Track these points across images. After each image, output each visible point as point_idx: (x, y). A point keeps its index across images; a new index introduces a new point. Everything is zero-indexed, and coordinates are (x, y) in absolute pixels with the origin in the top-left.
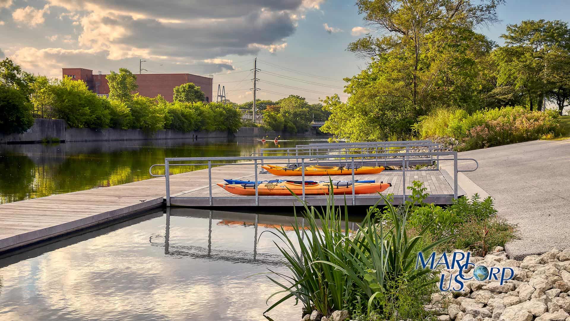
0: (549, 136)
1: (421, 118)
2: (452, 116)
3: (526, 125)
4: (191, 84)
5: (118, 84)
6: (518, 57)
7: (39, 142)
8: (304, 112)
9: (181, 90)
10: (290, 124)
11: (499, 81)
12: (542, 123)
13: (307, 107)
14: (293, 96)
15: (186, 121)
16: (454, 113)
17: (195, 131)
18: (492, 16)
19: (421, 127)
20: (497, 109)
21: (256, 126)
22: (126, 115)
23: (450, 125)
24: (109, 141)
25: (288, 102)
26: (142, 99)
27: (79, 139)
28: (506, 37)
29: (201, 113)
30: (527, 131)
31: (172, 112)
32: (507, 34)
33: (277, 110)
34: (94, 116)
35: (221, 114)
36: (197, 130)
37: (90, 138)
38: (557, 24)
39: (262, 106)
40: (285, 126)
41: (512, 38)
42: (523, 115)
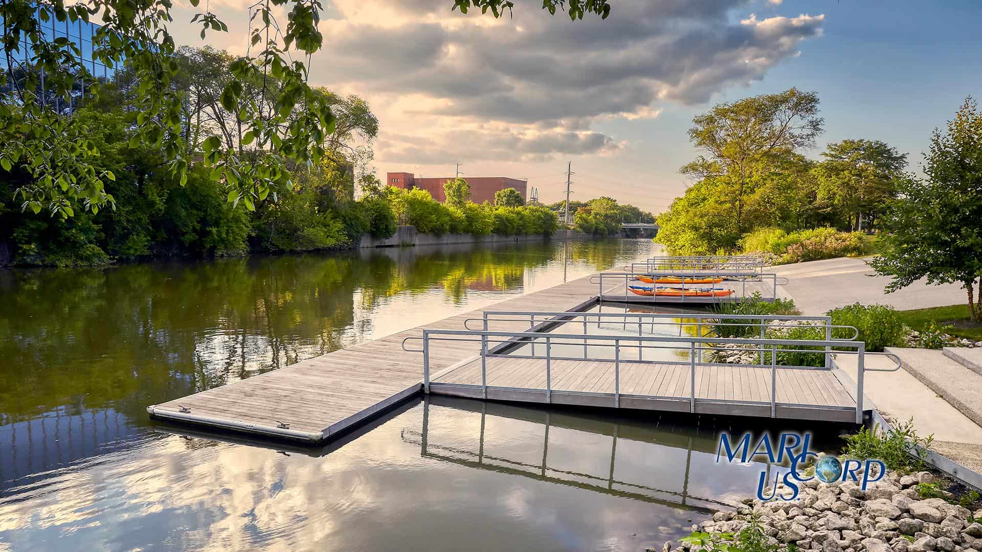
0: (853, 254)
1: (744, 235)
2: (772, 235)
3: (834, 245)
4: (513, 189)
5: (454, 192)
6: (837, 175)
7: (398, 246)
8: (615, 213)
9: (502, 195)
10: (602, 226)
11: (819, 196)
12: (848, 243)
13: (618, 209)
14: (604, 198)
15: (510, 225)
16: (774, 233)
17: (516, 234)
18: (811, 143)
19: (745, 242)
20: (811, 230)
21: (569, 229)
22: (461, 222)
23: (770, 242)
24: (447, 244)
25: (598, 203)
26: (475, 206)
27: (426, 243)
28: (827, 155)
29: (522, 218)
30: (835, 249)
31: (497, 217)
32: (827, 152)
33: (589, 212)
34: (438, 223)
35: (539, 218)
36: (519, 233)
37: (435, 242)
38: (877, 144)
39: (573, 207)
40: (597, 229)
41: (832, 156)
42: (832, 237)
